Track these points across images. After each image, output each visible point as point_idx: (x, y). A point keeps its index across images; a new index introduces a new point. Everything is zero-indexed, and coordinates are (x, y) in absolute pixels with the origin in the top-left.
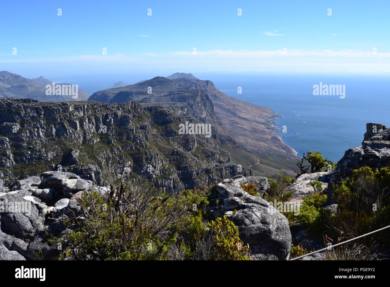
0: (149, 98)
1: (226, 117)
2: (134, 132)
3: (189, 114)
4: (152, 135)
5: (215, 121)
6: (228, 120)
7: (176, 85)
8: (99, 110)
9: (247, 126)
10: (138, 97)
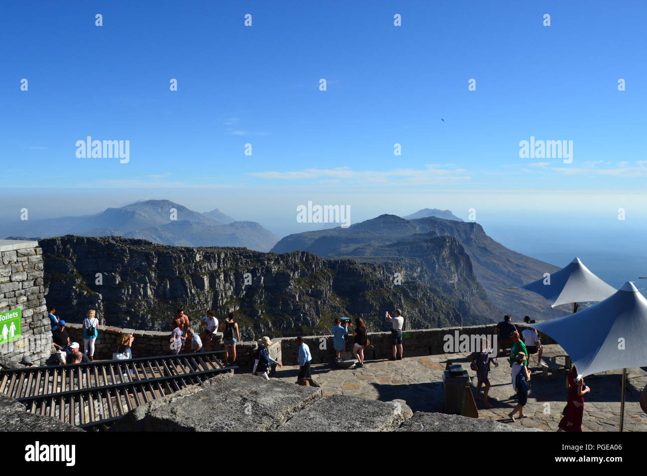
0: (364, 248)
1: (501, 286)
2: (296, 299)
3: (424, 276)
4: (331, 306)
5: (475, 291)
6: (504, 291)
7: (415, 228)
8: (244, 262)
9: (538, 304)
10: (347, 247)
